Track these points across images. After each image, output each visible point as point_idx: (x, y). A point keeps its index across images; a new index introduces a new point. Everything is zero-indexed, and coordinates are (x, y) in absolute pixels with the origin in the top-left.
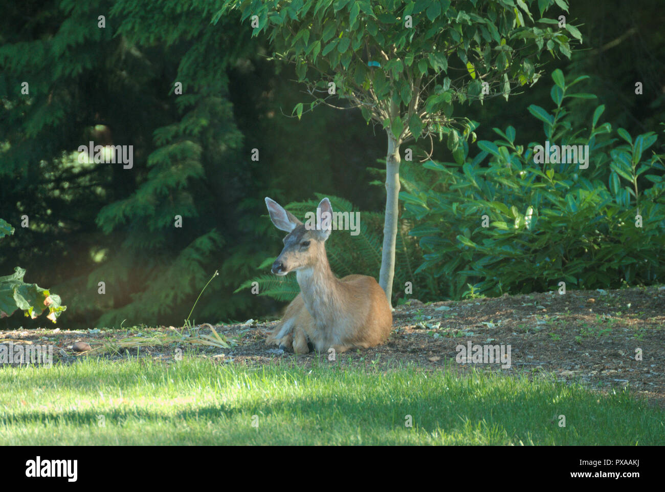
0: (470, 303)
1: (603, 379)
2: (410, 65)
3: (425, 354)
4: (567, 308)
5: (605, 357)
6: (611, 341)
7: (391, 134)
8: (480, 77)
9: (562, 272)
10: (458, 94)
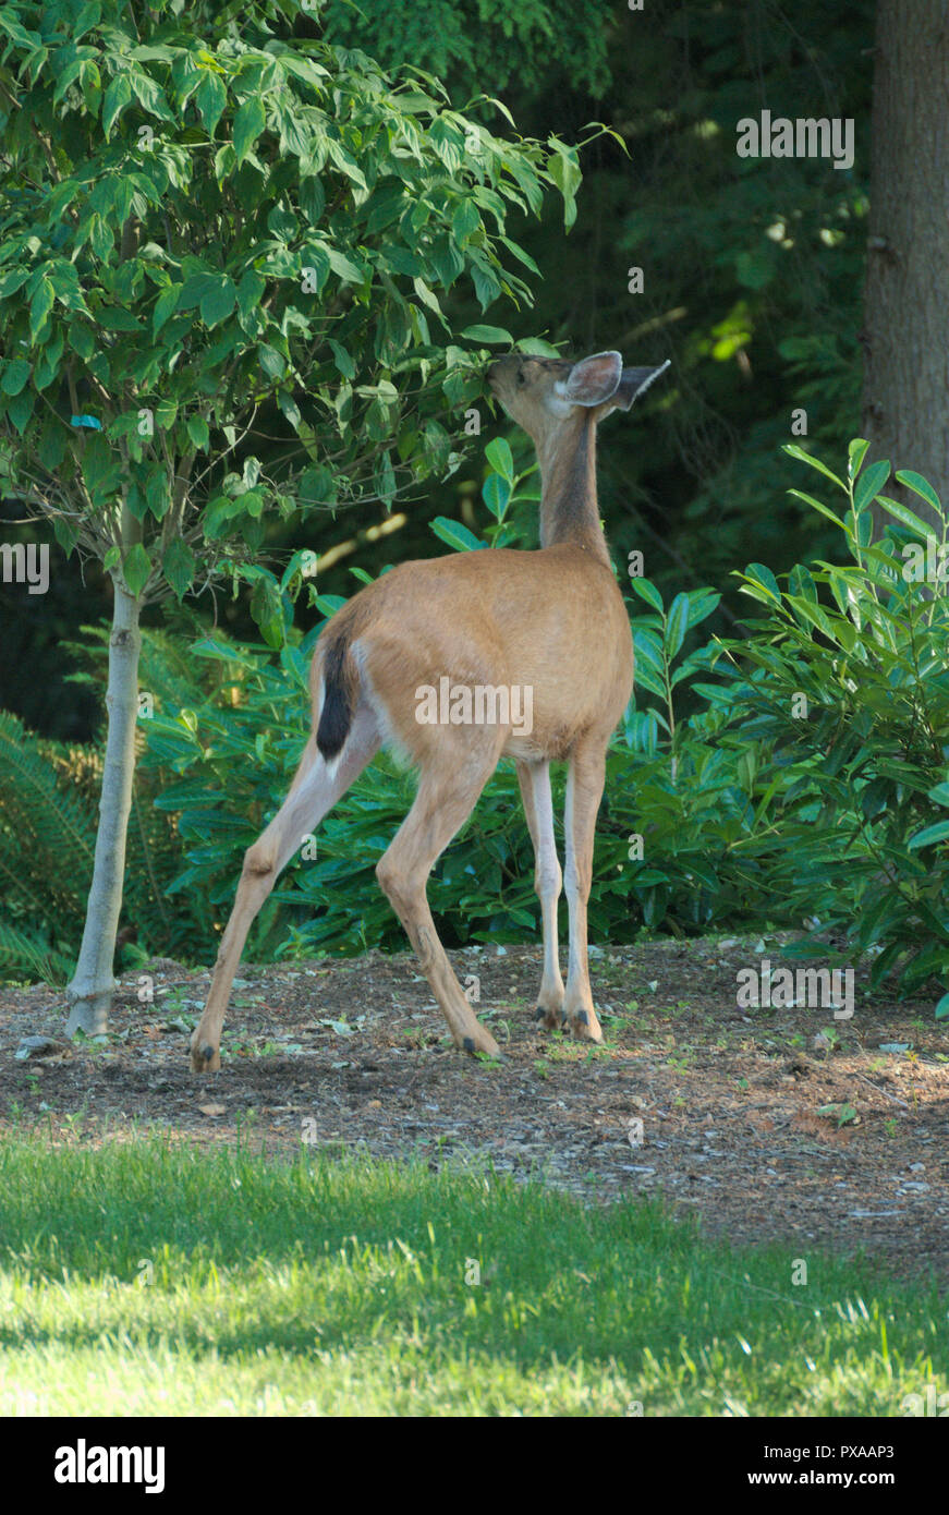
0: (292, 970)
1: (597, 1165)
2: (168, 428)
3: (191, 1097)
4: (513, 990)
5: (600, 1112)
6: (615, 1074)
7: (120, 583)
8: (328, 458)
9: (501, 902)
10: (278, 496)
